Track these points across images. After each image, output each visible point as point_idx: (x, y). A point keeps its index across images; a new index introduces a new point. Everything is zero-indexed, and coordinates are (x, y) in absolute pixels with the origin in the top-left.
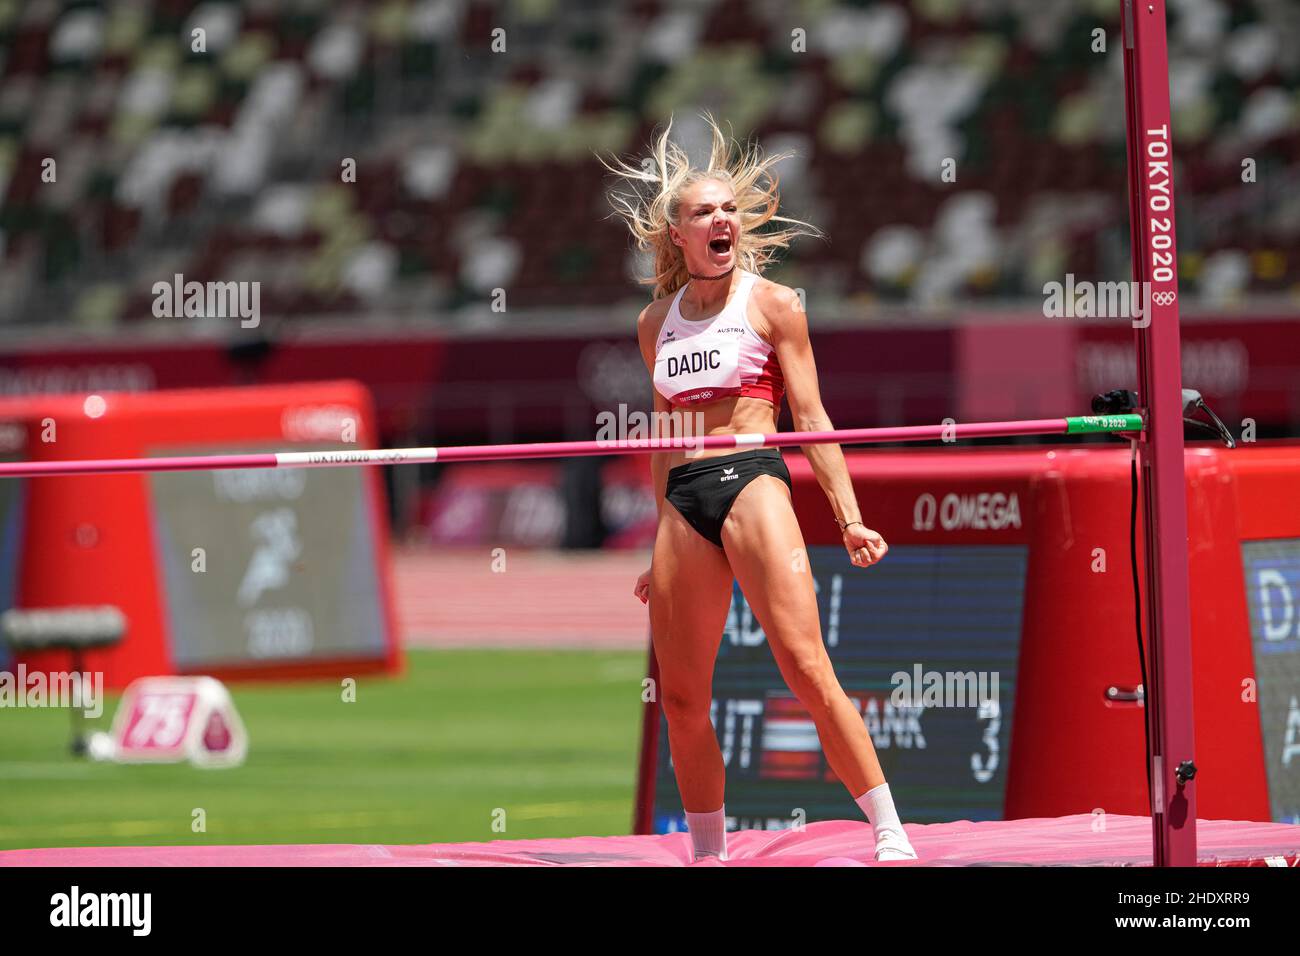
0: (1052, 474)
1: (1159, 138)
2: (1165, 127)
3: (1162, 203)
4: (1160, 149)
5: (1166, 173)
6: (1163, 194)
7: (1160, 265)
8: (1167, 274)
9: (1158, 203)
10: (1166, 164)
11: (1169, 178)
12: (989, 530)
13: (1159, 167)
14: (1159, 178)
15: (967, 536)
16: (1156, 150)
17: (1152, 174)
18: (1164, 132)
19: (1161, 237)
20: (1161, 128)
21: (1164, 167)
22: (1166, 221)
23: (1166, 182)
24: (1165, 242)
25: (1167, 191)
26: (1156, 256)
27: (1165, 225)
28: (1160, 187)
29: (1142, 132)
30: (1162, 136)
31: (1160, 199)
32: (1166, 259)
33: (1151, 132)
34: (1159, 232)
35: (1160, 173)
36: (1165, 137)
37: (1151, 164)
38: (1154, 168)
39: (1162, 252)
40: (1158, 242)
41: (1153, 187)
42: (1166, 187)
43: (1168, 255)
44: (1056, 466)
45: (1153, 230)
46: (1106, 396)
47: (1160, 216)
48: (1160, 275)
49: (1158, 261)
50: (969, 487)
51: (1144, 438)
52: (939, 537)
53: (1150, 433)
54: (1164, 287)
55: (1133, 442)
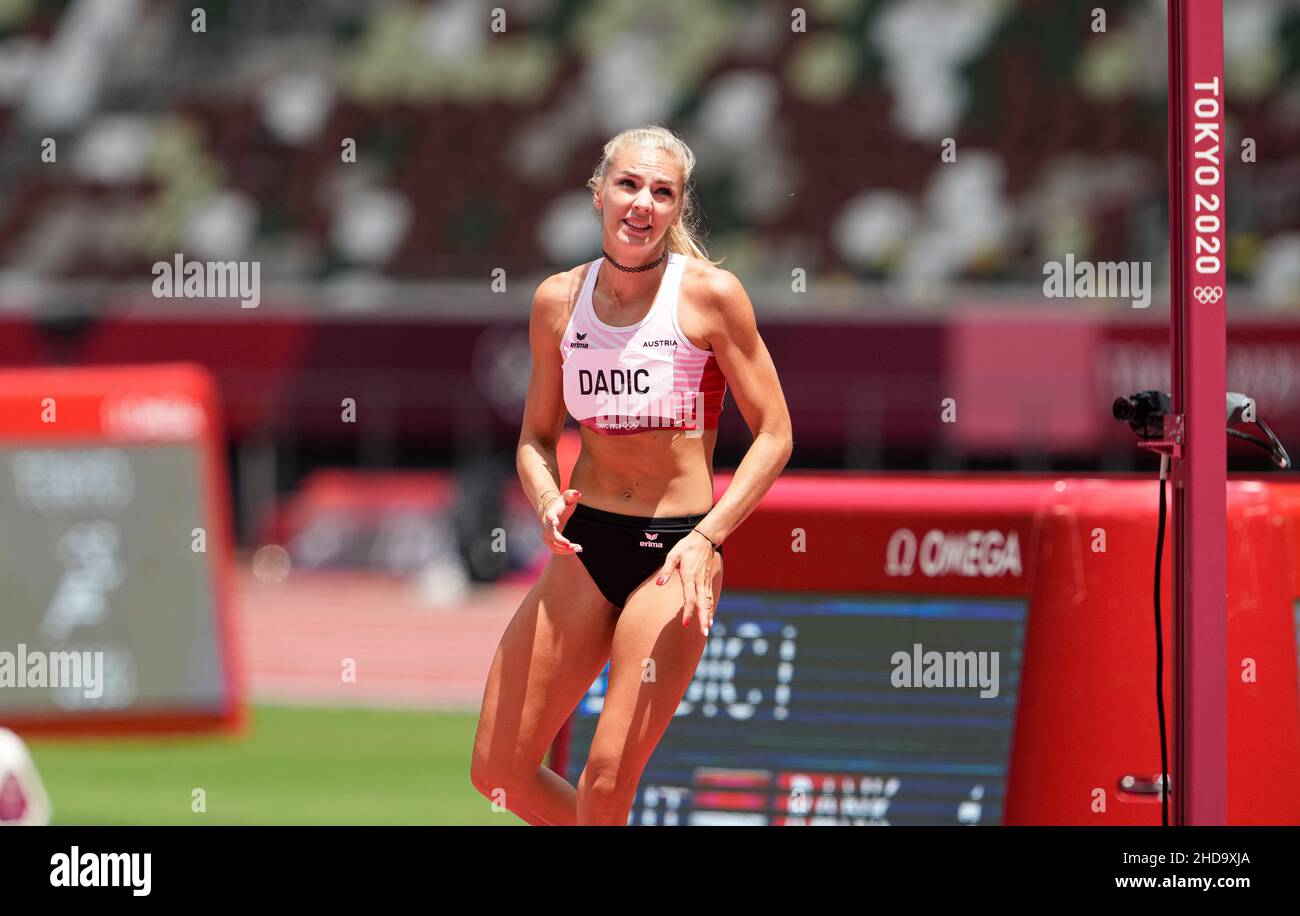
0: (1061, 510)
1: (1208, 94)
2: (1216, 80)
3: (1210, 176)
4: (1209, 108)
5: (1216, 138)
6: (1211, 164)
7: (1205, 253)
8: (1212, 265)
9: (1204, 176)
10: (1216, 126)
11: (1220, 144)
12: (981, 578)
13: (1207, 130)
14: (1207, 143)
15: (953, 585)
16: (1204, 108)
17: (1198, 139)
18: (1214, 86)
19: (1207, 217)
20: (1212, 81)
21: (1214, 131)
22: (1214, 198)
23: (1216, 149)
24: (1211, 224)
25: (1216, 161)
26: (1200, 242)
27: (1212, 203)
28: (1208, 155)
29: (1188, 87)
30: (1212, 91)
31: (1207, 171)
32: (1213, 245)
33: (1198, 86)
34: (1204, 211)
35: (1208, 136)
36: (1216, 93)
37: (1198, 126)
38: (1201, 131)
39: (1207, 237)
40: (1203, 224)
41: (1199, 155)
42: (1215, 155)
43: (1215, 240)
44: (1064, 499)
45: (1198, 208)
46: (1132, 398)
47: (1206, 192)
48: (1204, 265)
49: (1202, 248)
50: (957, 523)
51: (1177, 452)
52: (918, 585)
53: (1185, 447)
54: (1208, 280)
55: (1164, 458)
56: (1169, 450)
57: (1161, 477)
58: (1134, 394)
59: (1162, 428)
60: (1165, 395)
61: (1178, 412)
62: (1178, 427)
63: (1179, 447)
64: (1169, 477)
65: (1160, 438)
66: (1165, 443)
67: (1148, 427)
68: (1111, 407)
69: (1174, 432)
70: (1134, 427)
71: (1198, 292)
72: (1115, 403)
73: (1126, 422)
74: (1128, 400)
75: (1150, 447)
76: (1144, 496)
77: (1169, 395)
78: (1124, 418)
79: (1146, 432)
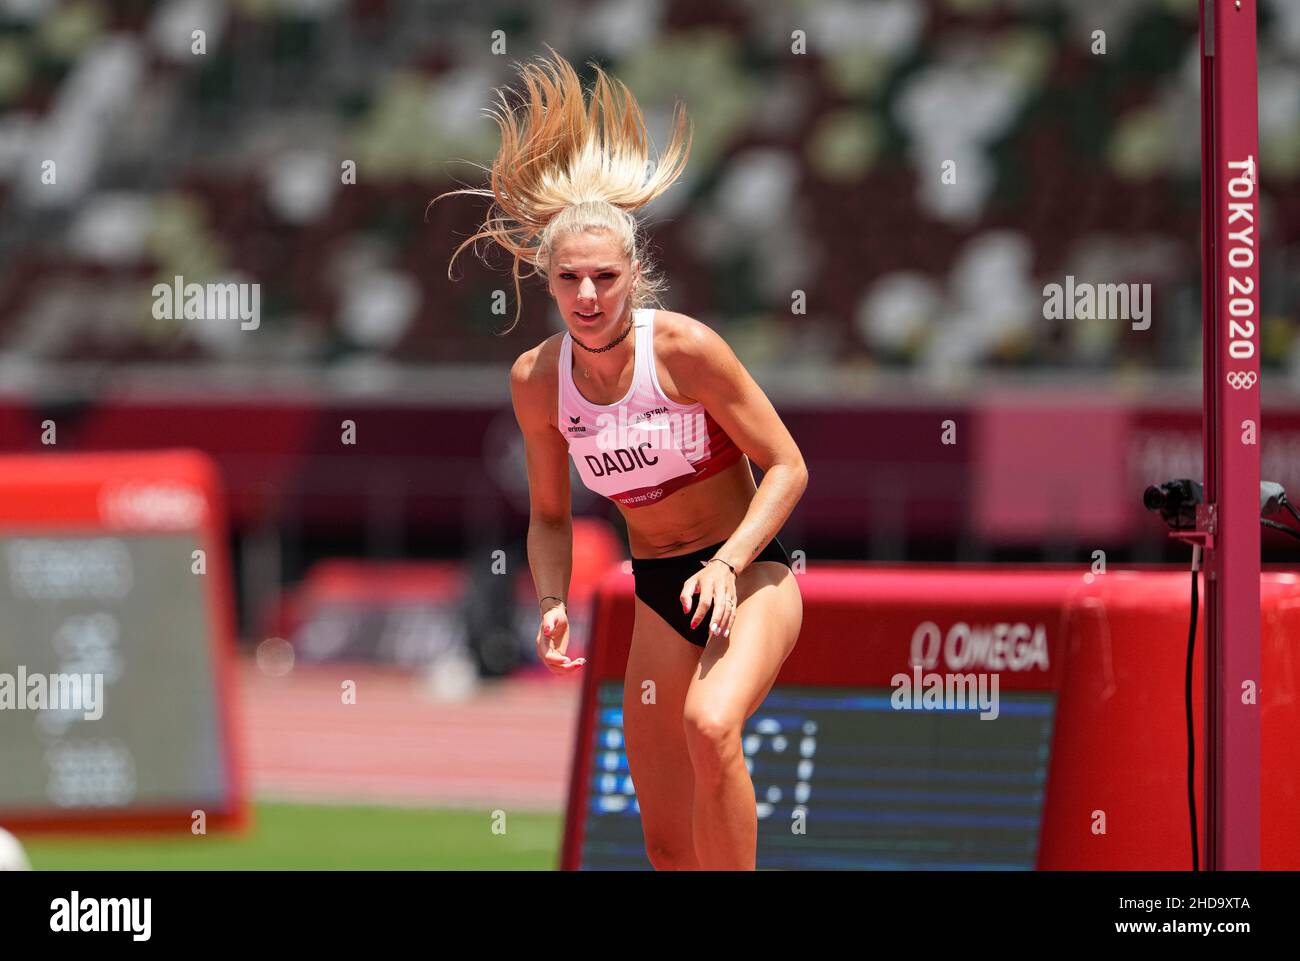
0: (1091, 602)
1: (1242, 173)
2: (1250, 158)
3: (1244, 258)
4: (1243, 188)
5: (1250, 218)
6: (1244, 245)
7: (1238, 337)
8: (1246, 349)
9: (1238, 258)
10: (1250, 207)
11: (1255, 224)
13: (1241, 211)
14: (1241, 224)
16: (1238, 188)
17: (1231, 219)
18: (1249, 165)
19: (1241, 301)
20: (1247, 161)
21: (1246, 211)
22: (1249, 280)
23: (1250, 230)
24: (1246, 307)
25: (1250, 242)
26: (1233, 324)
27: (1246, 285)
28: (1242, 236)
29: (1221, 163)
30: (1247, 169)
31: (1242, 252)
32: (1247, 329)
33: (1231, 165)
34: (1238, 294)
35: (1242, 217)
36: (1251, 172)
37: (1231, 206)
38: (1236, 211)
39: (1241, 321)
40: (1237, 307)
41: (1232, 236)
42: (1248, 236)
43: (1249, 324)
44: (1094, 591)
45: (1231, 291)
46: (1163, 487)
47: (1241, 275)
48: (1237, 350)
49: (1235, 331)
50: (983, 616)
51: (1210, 543)
53: (1218, 537)
54: (1243, 365)
55: (1196, 549)
56: (1201, 540)
57: (1193, 569)
58: (1166, 482)
59: (1195, 518)
60: (1198, 486)
61: (1210, 502)
62: (1210, 516)
63: (1212, 537)
64: (1201, 569)
65: (1193, 528)
66: (1197, 534)
67: (1180, 517)
68: (1142, 498)
69: (1207, 522)
70: (1165, 517)
71: (1232, 378)
72: (1146, 492)
73: (1158, 511)
74: (1160, 489)
75: (1182, 537)
76: (1176, 587)
77: (1202, 484)
78: (1155, 508)
79: (1177, 522)
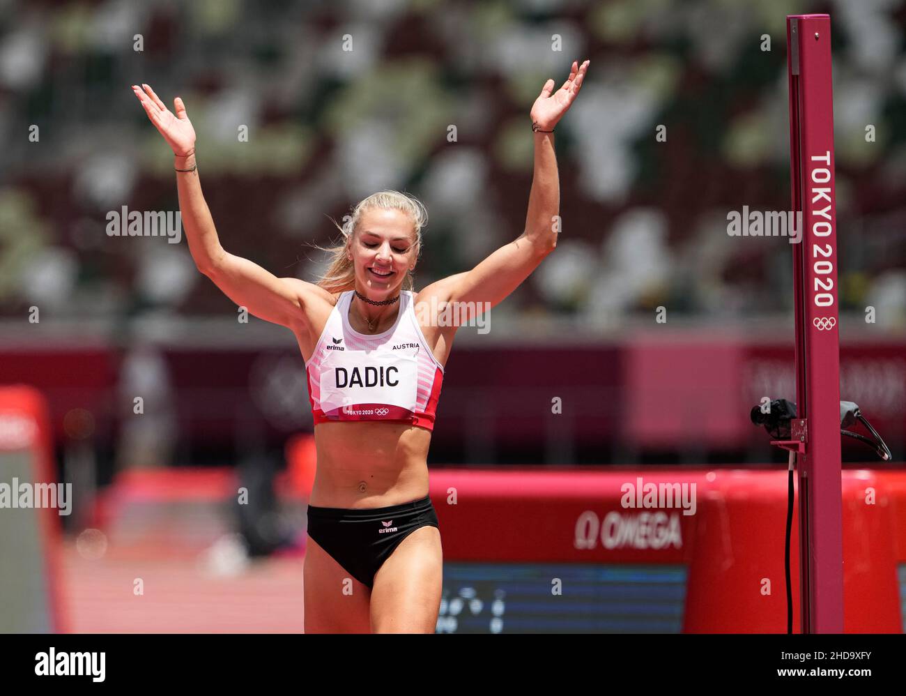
0: (712, 495)
1: (822, 164)
2: (828, 153)
3: (825, 229)
4: (824, 176)
5: (829, 199)
6: (824, 220)
7: (821, 290)
8: (827, 300)
9: (820, 229)
10: (829, 190)
11: (833, 203)
12: (650, 550)
13: (822, 193)
14: (822, 204)
15: (628, 556)
16: (818, 176)
17: (815, 200)
18: (827, 158)
19: (823, 262)
20: (826, 155)
21: (826, 193)
22: (828, 247)
23: (829, 208)
24: (827, 267)
25: (829, 217)
26: (817, 282)
27: (827, 251)
28: (822, 213)
29: (806, 159)
30: (825, 162)
31: (822, 224)
32: (828, 284)
33: (814, 158)
34: (821, 258)
35: (823, 198)
36: (829, 163)
37: (814, 190)
38: (817, 194)
39: (823, 278)
40: (820, 268)
41: (815, 213)
42: (828, 213)
43: (829, 280)
44: (713, 486)
45: (815, 255)
47: (822, 242)
48: (820, 300)
49: (819, 286)
51: (802, 449)
52: (600, 556)
53: (809, 446)
54: (825, 312)
55: (792, 453)
56: (795, 447)
57: (789, 469)
59: (790, 428)
60: (792, 405)
61: (802, 417)
62: (802, 428)
63: (804, 444)
64: (795, 468)
65: (789, 439)
66: (792, 442)
67: (780, 428)
69: (799, 433)
70: (769, 430)
71: (817, 322)
72: (753, 410)
73: (762, 425)
74: (763, 408)
75: (780, 445)
76: (775, 483)
77: (795, 404)
78: (760, 422)
79: (778, 433)
